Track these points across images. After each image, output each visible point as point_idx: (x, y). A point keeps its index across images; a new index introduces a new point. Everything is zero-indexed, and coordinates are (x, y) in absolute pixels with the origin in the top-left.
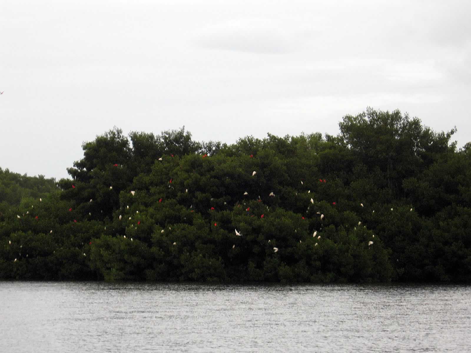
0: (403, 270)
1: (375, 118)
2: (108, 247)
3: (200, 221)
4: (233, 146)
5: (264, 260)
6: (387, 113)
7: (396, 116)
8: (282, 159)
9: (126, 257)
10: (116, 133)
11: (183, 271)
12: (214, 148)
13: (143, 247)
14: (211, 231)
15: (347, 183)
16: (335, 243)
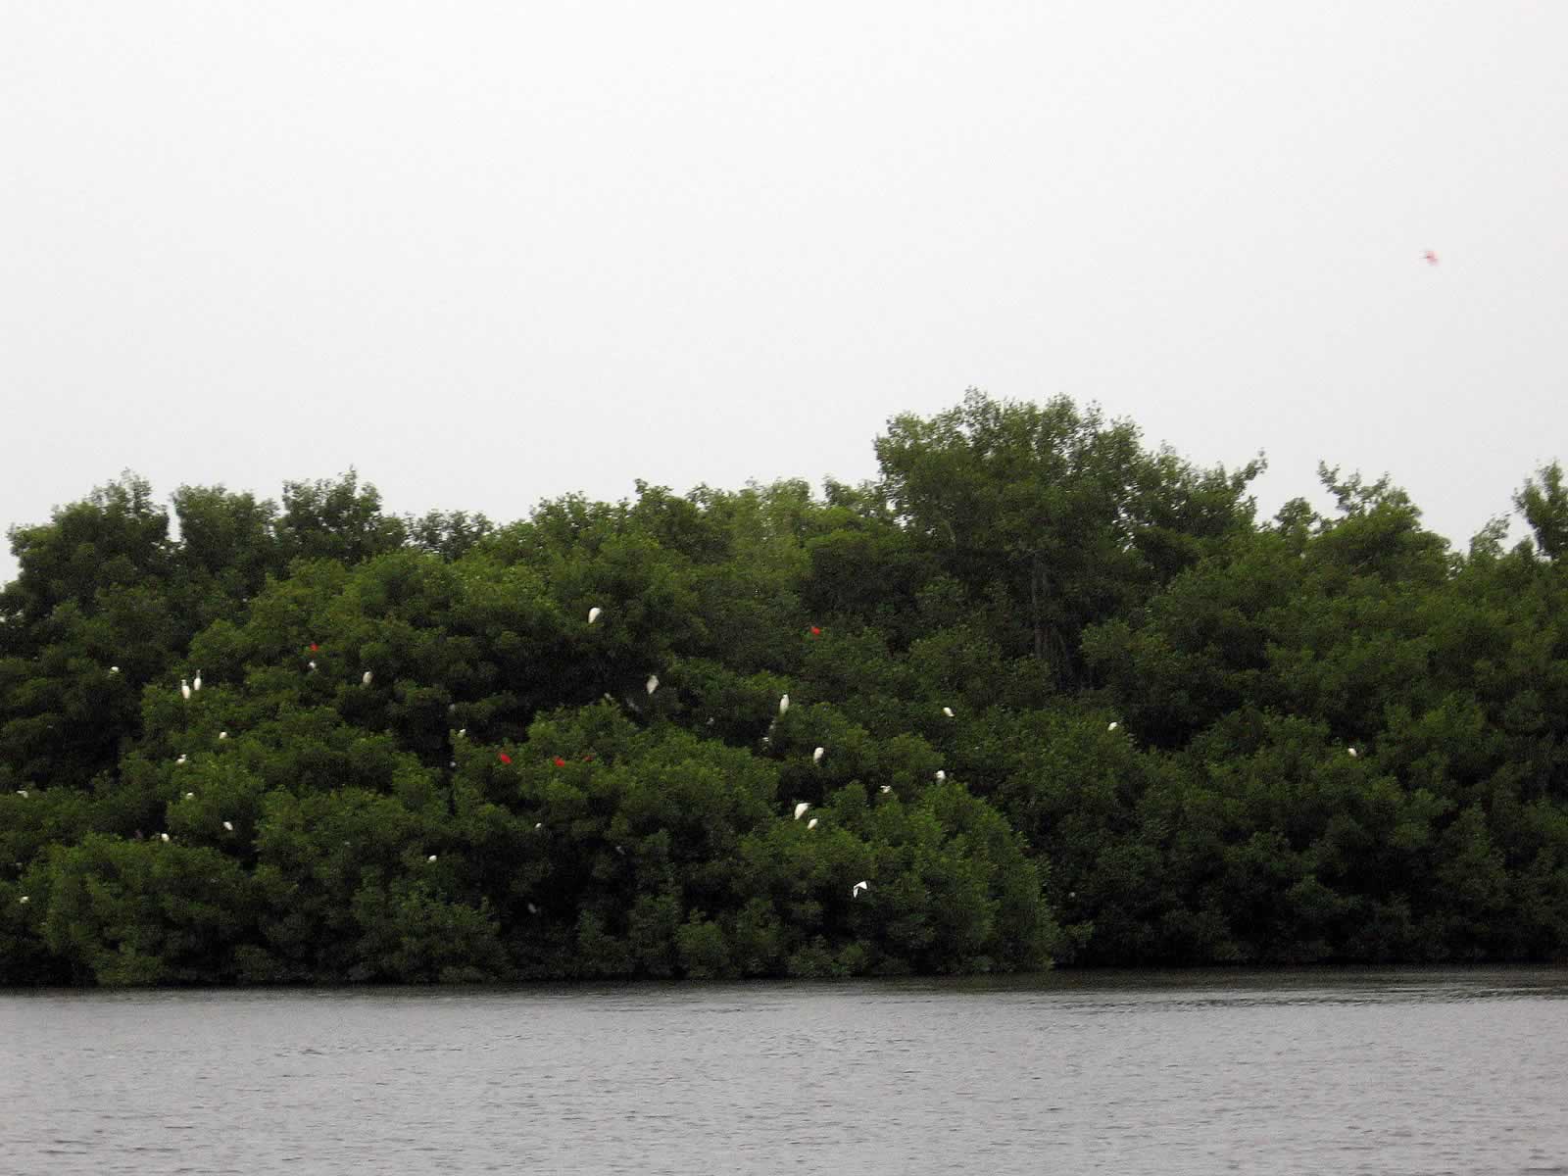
0: (1089, 928)
1: (992, 425)
2: (108, 871)
3: (415, 779)
4: (520, 529)
5: (633, 906)
6: (1033, 408)
7: (1061, 416)
8: (681, 568)
9: (169, 902)
10: (131, 494)
11: (362, 946)
12: (445, 536)
13: (228, 869)
14: (453, 811)
15: (898, 644)
16: (866, 840)
